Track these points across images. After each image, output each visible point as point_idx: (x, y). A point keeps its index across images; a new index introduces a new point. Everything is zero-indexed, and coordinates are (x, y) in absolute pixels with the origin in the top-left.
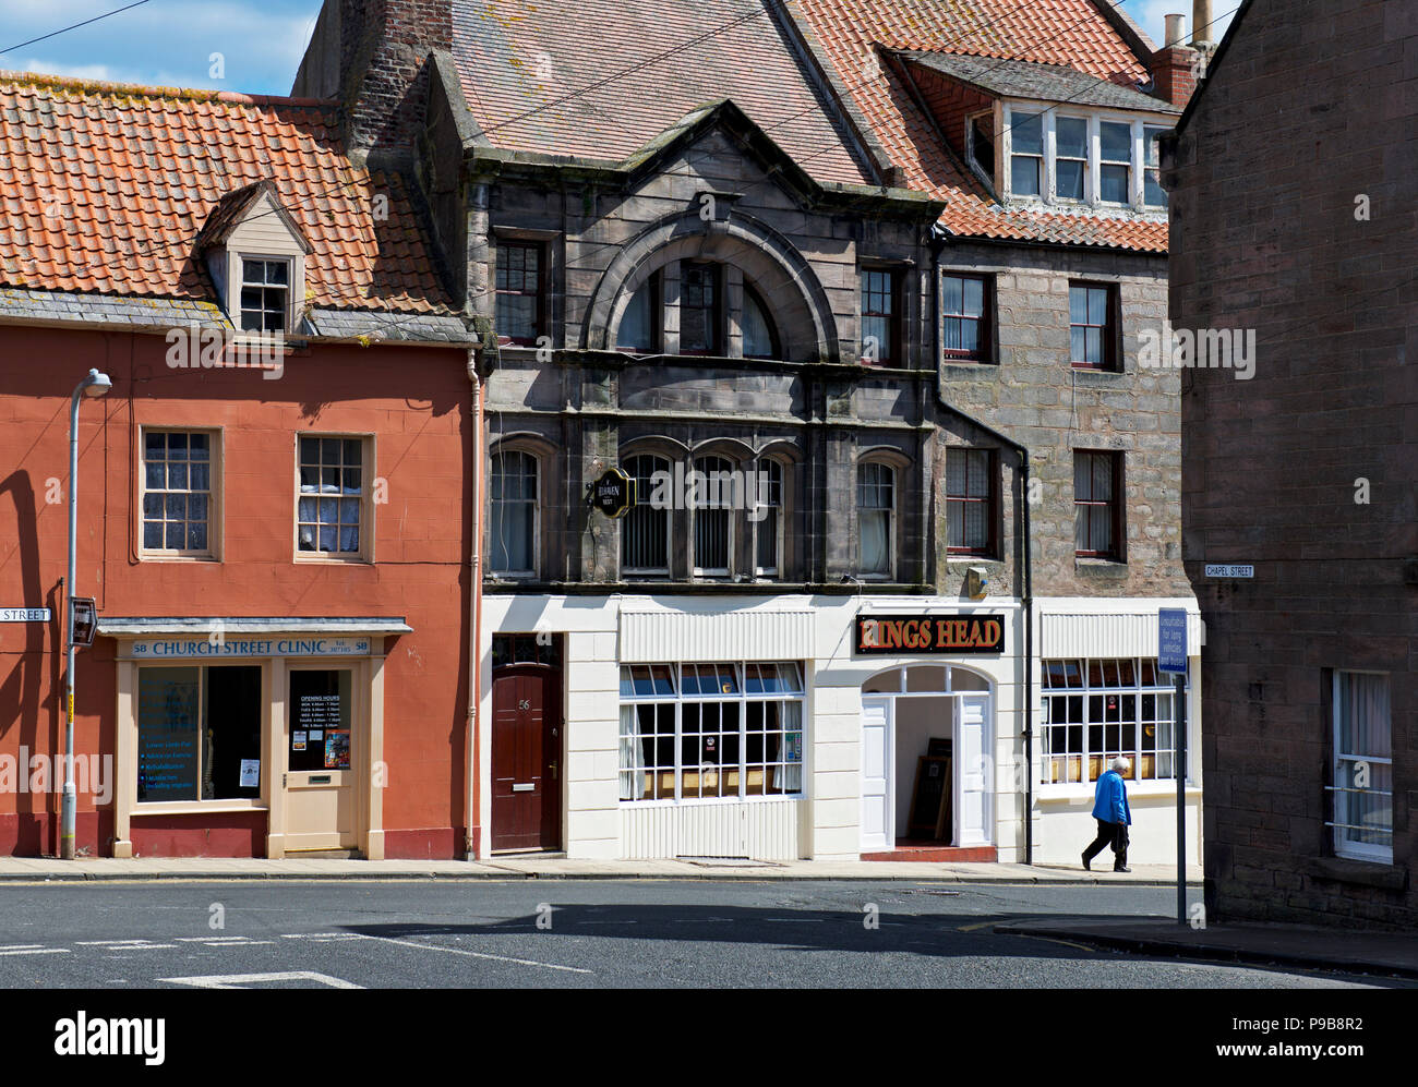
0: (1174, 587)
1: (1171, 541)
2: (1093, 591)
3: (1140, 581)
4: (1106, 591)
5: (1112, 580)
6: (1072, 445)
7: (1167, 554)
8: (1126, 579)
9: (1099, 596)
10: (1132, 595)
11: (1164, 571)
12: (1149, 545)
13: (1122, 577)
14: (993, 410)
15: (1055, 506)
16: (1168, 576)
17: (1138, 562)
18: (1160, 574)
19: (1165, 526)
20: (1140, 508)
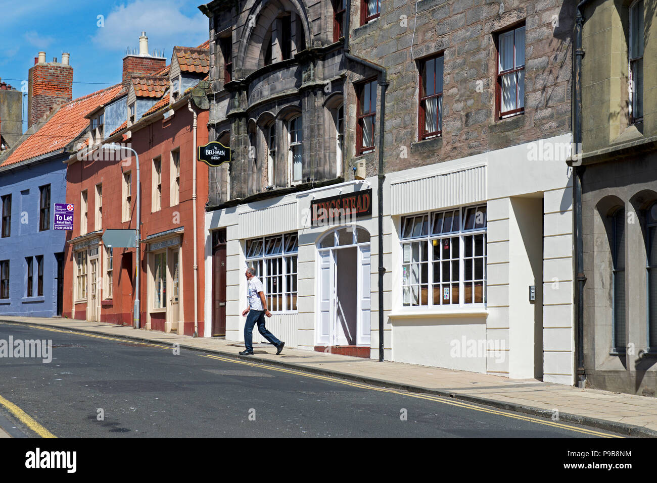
0: (470, 148)
1: (469, 110)
2: (420, 162)
3: (449, 148)
4: (428, 161)
5: (432, 151)
6: (414, 58)
7: (466, 122)
8: (441, 148)
9: (424, 165)
10: (443, 160)
11: (464, 137)
12: (455, 118)
13: (438, 147)
14: (375, 50)
15: (402, 105)
16: (466, 139)
17: (448, 133)
18: (462, 140)
19: (466, 100)
20: (451, 91)
